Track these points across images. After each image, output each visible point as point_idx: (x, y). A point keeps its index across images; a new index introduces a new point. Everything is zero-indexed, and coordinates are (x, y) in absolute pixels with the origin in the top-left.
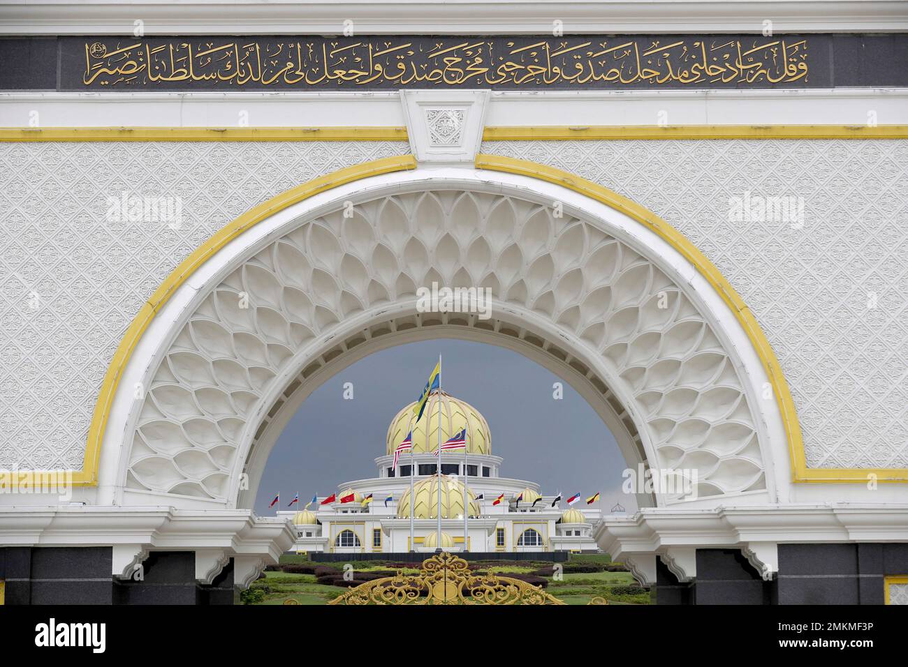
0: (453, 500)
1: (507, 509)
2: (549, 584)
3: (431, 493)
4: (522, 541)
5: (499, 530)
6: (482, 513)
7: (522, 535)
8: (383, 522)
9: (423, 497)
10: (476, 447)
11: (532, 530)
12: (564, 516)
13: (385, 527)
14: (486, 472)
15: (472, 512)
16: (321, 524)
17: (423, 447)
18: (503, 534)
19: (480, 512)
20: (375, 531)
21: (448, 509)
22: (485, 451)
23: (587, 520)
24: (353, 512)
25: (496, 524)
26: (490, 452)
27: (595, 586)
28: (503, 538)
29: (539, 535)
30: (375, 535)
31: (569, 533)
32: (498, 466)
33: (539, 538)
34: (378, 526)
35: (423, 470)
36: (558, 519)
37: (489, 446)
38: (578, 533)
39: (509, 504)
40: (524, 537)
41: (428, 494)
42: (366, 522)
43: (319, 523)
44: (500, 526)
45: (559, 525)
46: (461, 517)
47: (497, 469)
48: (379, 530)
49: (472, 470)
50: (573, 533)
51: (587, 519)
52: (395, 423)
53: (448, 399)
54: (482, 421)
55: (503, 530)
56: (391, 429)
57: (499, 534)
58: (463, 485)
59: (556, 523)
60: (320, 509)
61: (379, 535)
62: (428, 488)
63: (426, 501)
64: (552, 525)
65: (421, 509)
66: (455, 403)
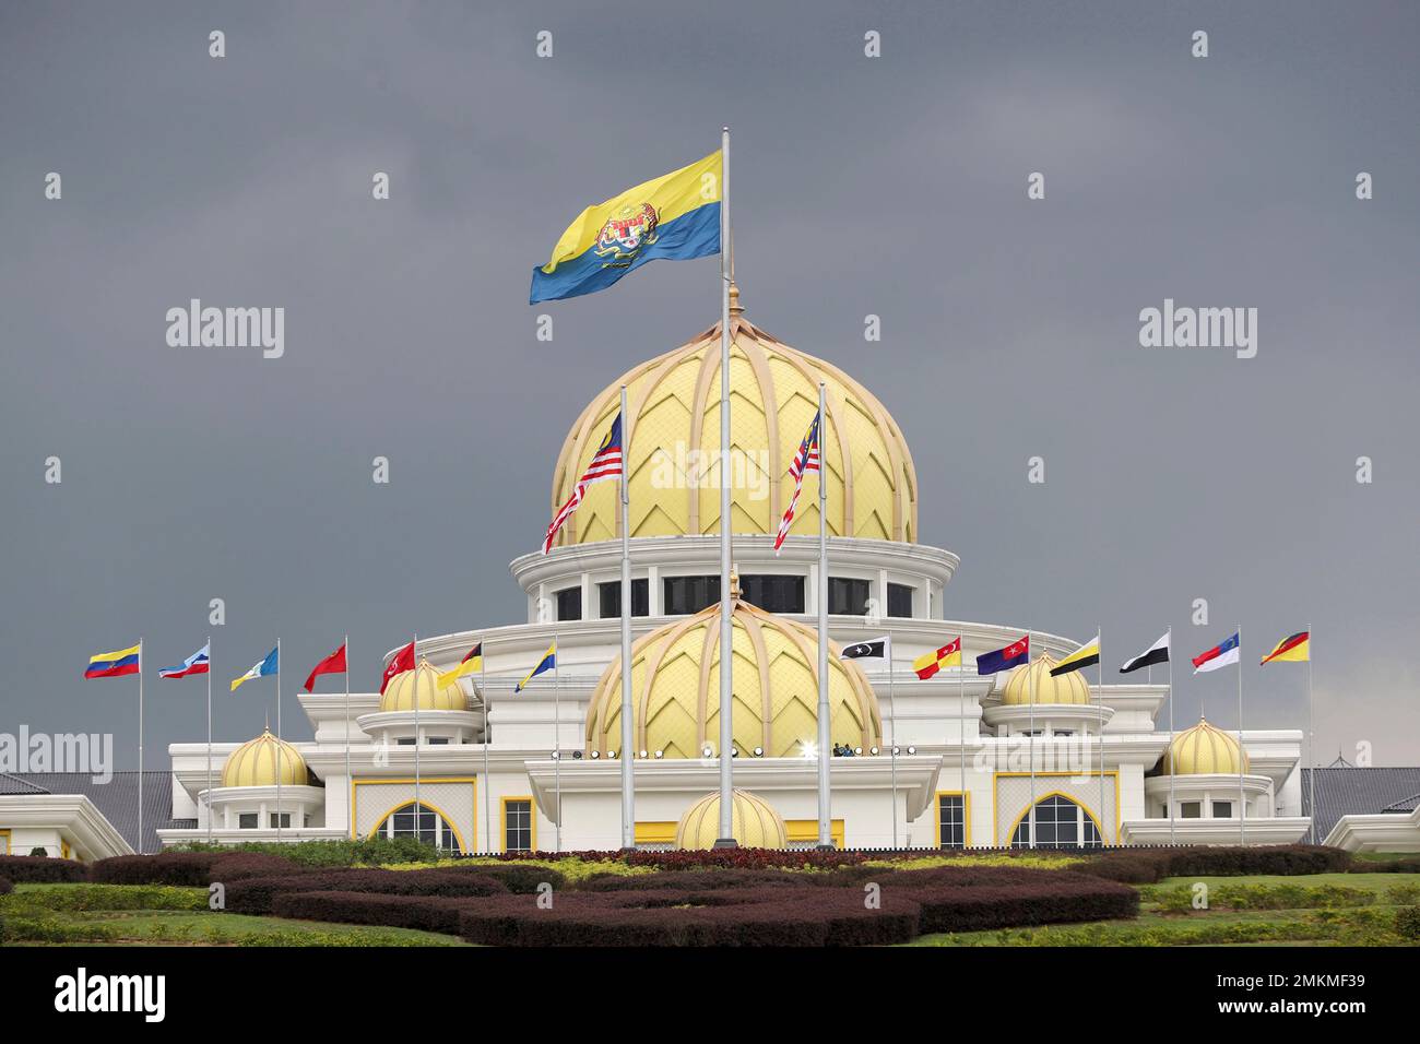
0: (781, 696)
1: (975, 725)
2: (1143, 906)
3: (704, 669)
4: (1025, 837)
5: (945, 800)
6: (886, 742)
7: (1026, 818)
8: (538, 769)
9: (680, 682)
10: (862, 516)
11: (1062, 800)
12: (1175, 749)
13: (543, 788)
14: (900, 601)
15: (848, 734)
16: (322, 785)
17: (680, 515)
18: (959, 816)
19: (878, 735)
20: (511, 805)
21: (767, 722)
22: (897, 529)
23: (1254, 765)
24: (433, 741)
25: (935, 774)
26: (914, 534)
27: (1329, 910)
28: (959, 830)
29: (1087, 817)
30: (511, 821)
31: (1191, 809)
32: (940, 583)
33: (1088, 828)
34: (521, 790)
35: (678, 598)
36: (1155, 758)
37: (908, 513)
38: (1222, 809)
39: (979, 711)
40: (1032, 823)
41: (695, 672)
42: (480, 780)
43: (313, 780)
44: (948, 784)
45: (1160, 783)
46: (810, 751)
47: (940, 595)
48: (526, 805)
49: (848, 596)
50: (1207, 809)
51: (1253, 761)
52: (581, 438)
53: (764, 348)
54: (882, 425)
55: (958, 800)
56: (567, 460)
57: (945, 816)
58: (811, 637)
59: (1147, 775)
60: (319, 735)
61: (526, 820)
62: (695, 652)
63: (688, 696)
64: (1132, 782)
65: (672, 725)
66: (790, 362)
